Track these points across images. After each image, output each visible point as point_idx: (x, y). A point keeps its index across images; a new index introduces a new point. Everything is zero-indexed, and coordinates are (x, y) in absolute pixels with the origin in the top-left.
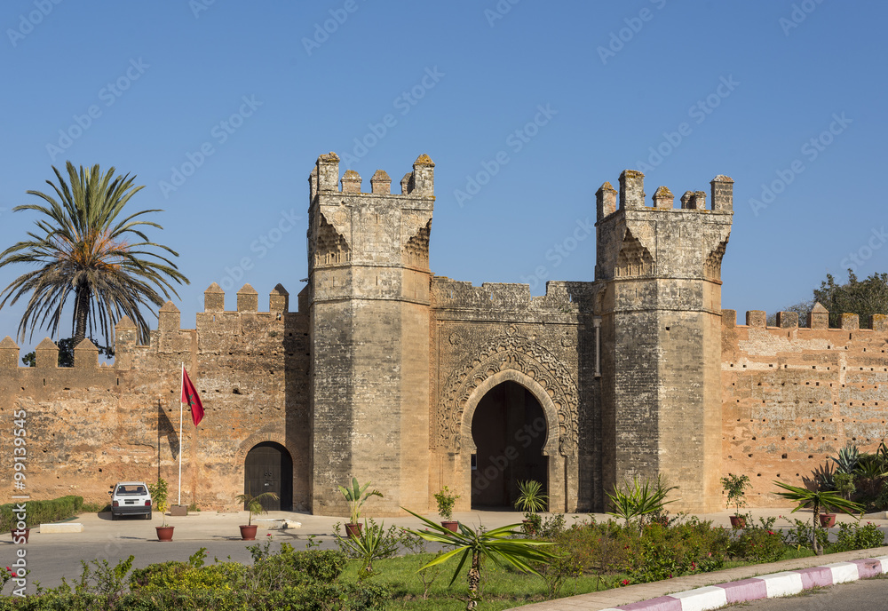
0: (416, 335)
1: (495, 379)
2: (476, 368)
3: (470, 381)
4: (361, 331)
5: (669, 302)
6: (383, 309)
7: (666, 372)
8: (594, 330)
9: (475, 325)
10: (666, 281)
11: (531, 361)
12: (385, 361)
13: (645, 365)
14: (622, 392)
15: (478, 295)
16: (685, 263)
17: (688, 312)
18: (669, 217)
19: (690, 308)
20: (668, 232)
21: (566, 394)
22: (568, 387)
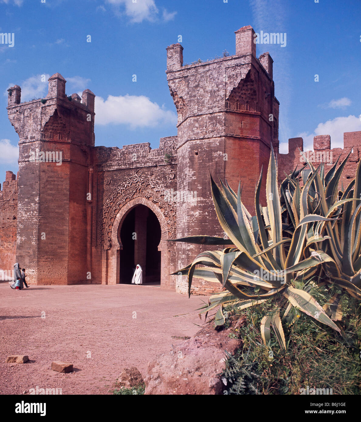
1: (130, 205)
2: (119, 198)
3: (116, 206)
5: (198, 133)
6: (32, 166)
9: (118, 172)
10: (196, 118)
11: (150, 191)
16: (211, 102)
17: (212, 139)
18: (199, 70)
19: (213, 136)
20: (198, 81)
21: (171, 210)
22: (172, 206)
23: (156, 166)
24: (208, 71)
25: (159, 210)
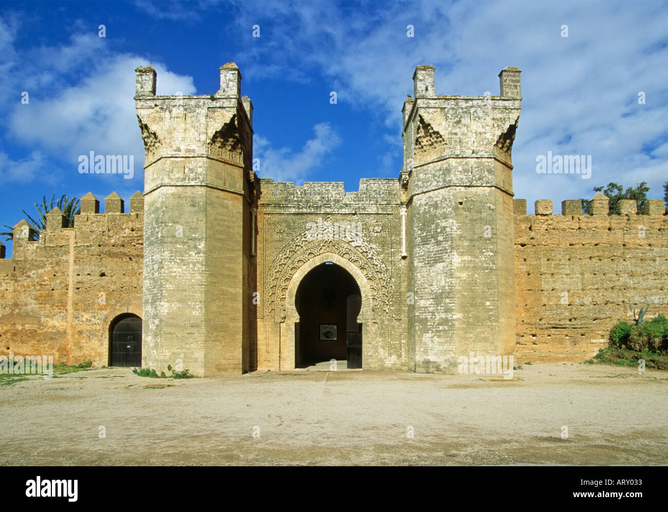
0: (225, 218)
1: (317, 261)
2: (298, 253)
3: (293, 263)
4: (170, 214)
5: (462, 179)
6: (189, 194)
7: (460, 243)
8: (400, 218)
9: (296, 217)
10: (459, 160)
11: (346, 245)
12: (191, 239)
13: (440, 238)
14: (421, 264)
15: (299, 193)
16: (476, 144)
17: (480, 188)
18: (460, 104)
19: (482, 184)
20: (459, 117)
21: (377, 272)
22: (379, 266)
23: (355, 214)
24: (471, 107)
25: (359, 271)
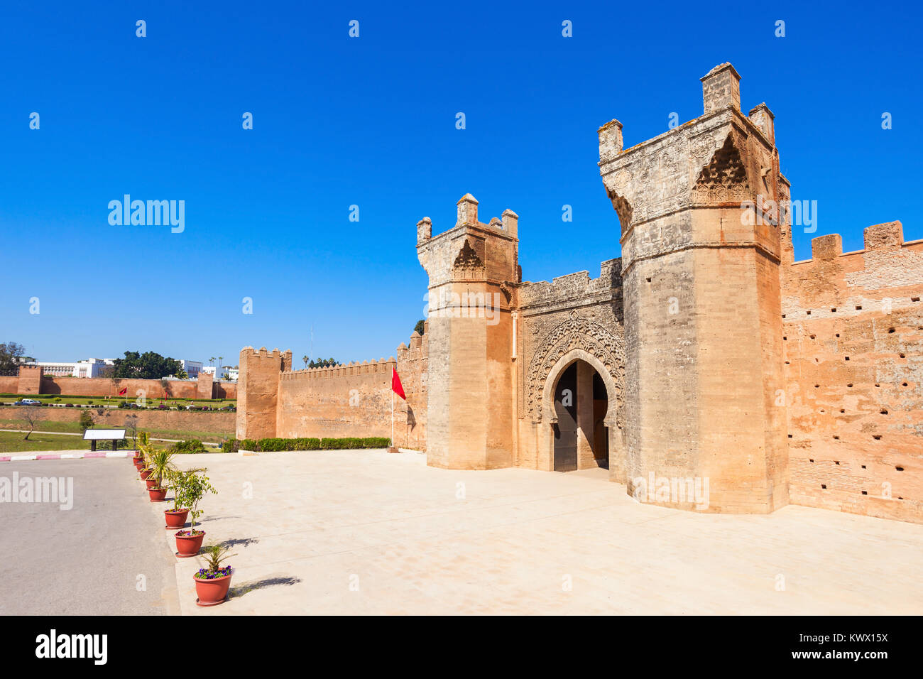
0: (468, 330)
1: (565, 360)
3: (547, 362)
5: (648, 248)
7: (647, 332)
9: (548, 316)
10: (645, 225)
11: (591, 340)
13: (634, 328)
15: (549, 290)
17: (671, 254)
18: (647, 152)
19: (673, 249)
20: (646, 168)
21: (621, 367)
22: (622, 361)
24: (660, 149)
25: (604, 367)
